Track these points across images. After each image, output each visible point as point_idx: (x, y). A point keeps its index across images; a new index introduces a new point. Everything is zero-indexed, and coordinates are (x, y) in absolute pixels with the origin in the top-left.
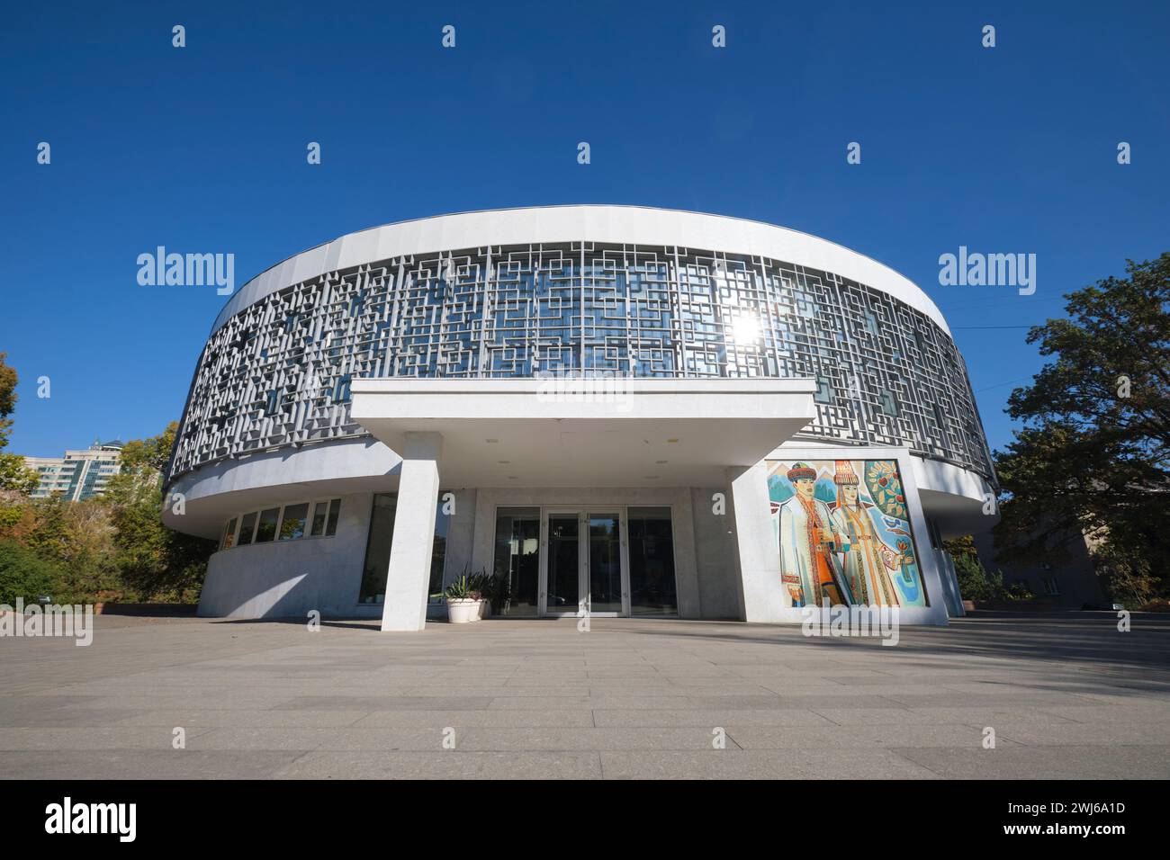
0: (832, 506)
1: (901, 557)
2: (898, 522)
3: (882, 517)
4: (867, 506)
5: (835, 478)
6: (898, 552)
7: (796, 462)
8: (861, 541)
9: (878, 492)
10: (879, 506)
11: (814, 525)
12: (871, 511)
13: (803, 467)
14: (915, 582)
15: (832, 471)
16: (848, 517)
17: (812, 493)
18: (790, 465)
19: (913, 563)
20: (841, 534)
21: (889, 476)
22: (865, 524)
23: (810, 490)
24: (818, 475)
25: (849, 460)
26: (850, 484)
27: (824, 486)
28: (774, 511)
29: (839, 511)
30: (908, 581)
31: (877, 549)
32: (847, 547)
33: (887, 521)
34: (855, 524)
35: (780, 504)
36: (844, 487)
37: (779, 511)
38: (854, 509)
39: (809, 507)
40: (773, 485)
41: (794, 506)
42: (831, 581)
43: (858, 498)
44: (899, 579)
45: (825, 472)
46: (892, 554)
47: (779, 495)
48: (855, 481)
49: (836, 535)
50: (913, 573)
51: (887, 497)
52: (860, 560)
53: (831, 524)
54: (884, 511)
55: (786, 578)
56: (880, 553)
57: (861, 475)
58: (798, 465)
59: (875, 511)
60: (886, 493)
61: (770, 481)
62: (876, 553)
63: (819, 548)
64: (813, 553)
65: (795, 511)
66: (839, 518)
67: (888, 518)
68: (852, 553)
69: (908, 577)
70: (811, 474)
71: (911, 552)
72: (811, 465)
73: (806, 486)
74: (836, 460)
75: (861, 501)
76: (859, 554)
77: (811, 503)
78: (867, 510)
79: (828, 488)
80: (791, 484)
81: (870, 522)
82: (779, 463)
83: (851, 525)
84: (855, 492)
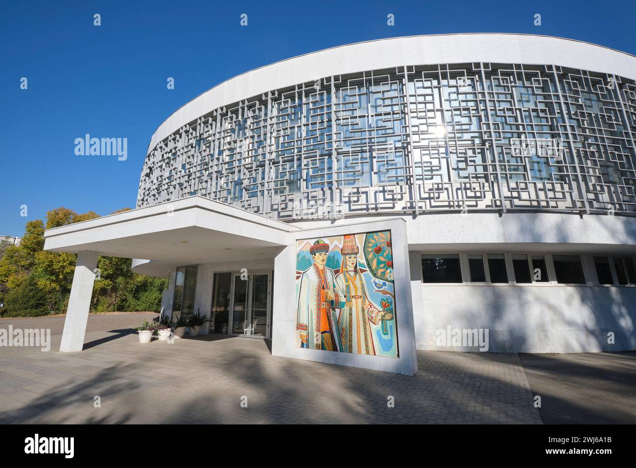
0: (337, 272)
1: (382, 313)
2: (384, 284)
3: (373, 280)
4: (362, 271)
5: (342, 250)
6: (381, 309)
7: (317, 239)
8: (353, 300)
9: (373, 259)
10: (372, 271)
11: (323, 287)
12: (364, 275)
13: (321, 243)
14: (391, 335)
15: (340, 243)
16: (347, 281)
17: (325, 263)
18: (312, 242)
19: (392, 319)
20: (340, 293)
21: (384, 246)
22: (359, 286)
23: (323, 261)
24: (331, 248)
25: (354, 234)
26: (352, 254)
27: (334, 256)
28: (298, 278)
29: (341, 276)
30: (385, 334)
31: (365, 307)
32: (343, 304)
33: (376, 284)
34: (352, 286)
35: (302, 272)
36: (347, 256)
37: (301, 277)
38: (352, 274)
39: (320, 274)
40: (300, 258)
41: (311, 272)
42: (329, 330)
43: (356, 265)
44: (378, 332)
45: (336, 245)
46: (376, 311)
47: (303, 264)
48: (356, 251)
49: (337, 295)
50: (391, 327)
51: (379, 262)
52: (351, 315)
53: (334, 286)
54: (375, 275)
55: (300, 327)
56: (366, 310)
57: (361, 245)
58: (318, 242)
59: (368, 274)
60: (378, 259)
61: (298, 256)
62: (363, 310)
63: (324, 306)
64: (319, 309)
65: (311, 277)
66: (341, 282)
67: (377, 280)
68: (346, 309)
69: (386, 330)
70: (325, 248)
71: (392, 309)
72: (326, 241)
73: (321, 258)
74: (345, 235)
75: (358, 267)
76: (351, 309)
77: (323, 270)
78: (362, 274)
79: (336, 258)
80: (311, 256)
81: (362, 285)
82: (306, 241)
83: (348, 287)
84: (355, 259)
